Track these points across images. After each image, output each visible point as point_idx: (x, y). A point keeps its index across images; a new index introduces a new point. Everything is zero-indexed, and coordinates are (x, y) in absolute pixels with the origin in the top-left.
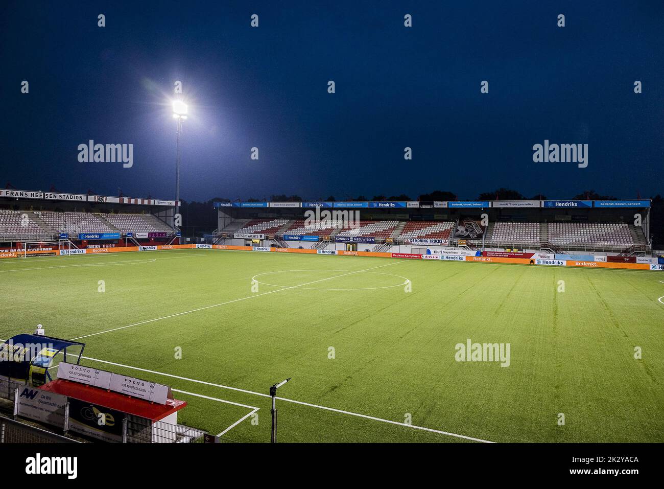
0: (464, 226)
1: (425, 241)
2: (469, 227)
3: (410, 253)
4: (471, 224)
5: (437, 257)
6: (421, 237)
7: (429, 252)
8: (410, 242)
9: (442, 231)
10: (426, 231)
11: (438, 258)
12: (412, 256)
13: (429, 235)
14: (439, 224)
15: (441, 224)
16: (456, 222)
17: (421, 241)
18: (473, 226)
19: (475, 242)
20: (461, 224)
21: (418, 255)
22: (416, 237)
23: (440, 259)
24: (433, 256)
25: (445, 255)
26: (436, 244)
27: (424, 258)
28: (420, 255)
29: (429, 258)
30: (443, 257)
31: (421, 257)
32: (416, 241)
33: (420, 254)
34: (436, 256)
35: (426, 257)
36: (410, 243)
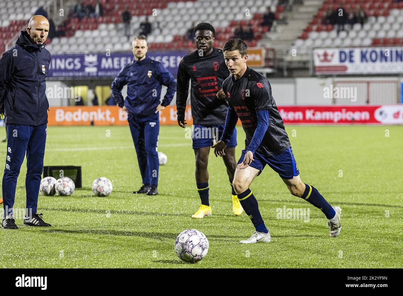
1: (400, 57)
3: (329, 103)
6: (386, 42)
8: (335, 62)
12: (336, 116)
21: (361, 109)
22: (368, 42)
27: (390, 119)
28: (372, 110)
31: (373, 120)
32: (363, 57)
36: (335, 68)
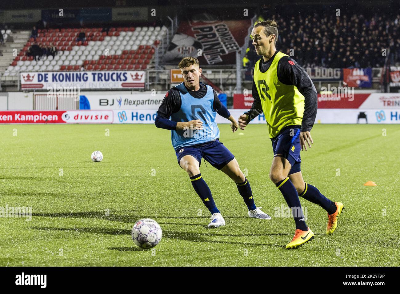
0: (189, 34)
1: (79, 78)
2: (205, 36)
3: (30, 109)
4: (211, 29)
5: (106, 117)
6: (70, 68)
7: (84, 104)
8: (35, 81)
9: (131, 52)
10: (86, 53)
11: (110, 120)
12: (36, 118)
13: (92, 63)
14: (123, 33)
15: (130, 33)
16: (168, 25)
17: (68, 78)
18: (214, 35)
19: (218, 76)
20: (183, 30)
21: (52, 113)
22: (57, 68)
23: (117, 120)
24: (94, 114)
25: (129, 110)
26: (111, 84)
27: (72, 120)
28: (60, 114)
29: (84, 120)
30: (122, 116)
31: (60, 120)
32: (54, 78)
33: (60, 110)
34: (104, 114)
35: (76, 117)
36: (35, 85)
